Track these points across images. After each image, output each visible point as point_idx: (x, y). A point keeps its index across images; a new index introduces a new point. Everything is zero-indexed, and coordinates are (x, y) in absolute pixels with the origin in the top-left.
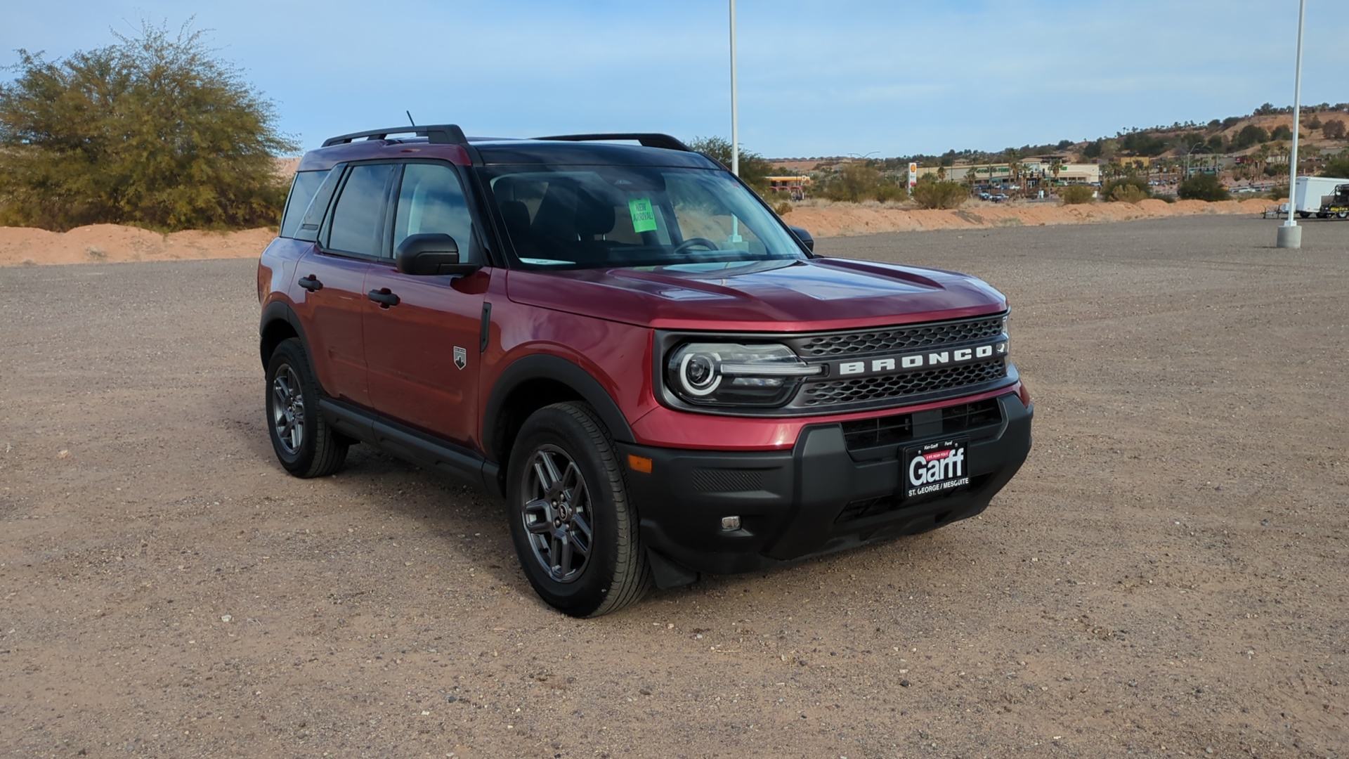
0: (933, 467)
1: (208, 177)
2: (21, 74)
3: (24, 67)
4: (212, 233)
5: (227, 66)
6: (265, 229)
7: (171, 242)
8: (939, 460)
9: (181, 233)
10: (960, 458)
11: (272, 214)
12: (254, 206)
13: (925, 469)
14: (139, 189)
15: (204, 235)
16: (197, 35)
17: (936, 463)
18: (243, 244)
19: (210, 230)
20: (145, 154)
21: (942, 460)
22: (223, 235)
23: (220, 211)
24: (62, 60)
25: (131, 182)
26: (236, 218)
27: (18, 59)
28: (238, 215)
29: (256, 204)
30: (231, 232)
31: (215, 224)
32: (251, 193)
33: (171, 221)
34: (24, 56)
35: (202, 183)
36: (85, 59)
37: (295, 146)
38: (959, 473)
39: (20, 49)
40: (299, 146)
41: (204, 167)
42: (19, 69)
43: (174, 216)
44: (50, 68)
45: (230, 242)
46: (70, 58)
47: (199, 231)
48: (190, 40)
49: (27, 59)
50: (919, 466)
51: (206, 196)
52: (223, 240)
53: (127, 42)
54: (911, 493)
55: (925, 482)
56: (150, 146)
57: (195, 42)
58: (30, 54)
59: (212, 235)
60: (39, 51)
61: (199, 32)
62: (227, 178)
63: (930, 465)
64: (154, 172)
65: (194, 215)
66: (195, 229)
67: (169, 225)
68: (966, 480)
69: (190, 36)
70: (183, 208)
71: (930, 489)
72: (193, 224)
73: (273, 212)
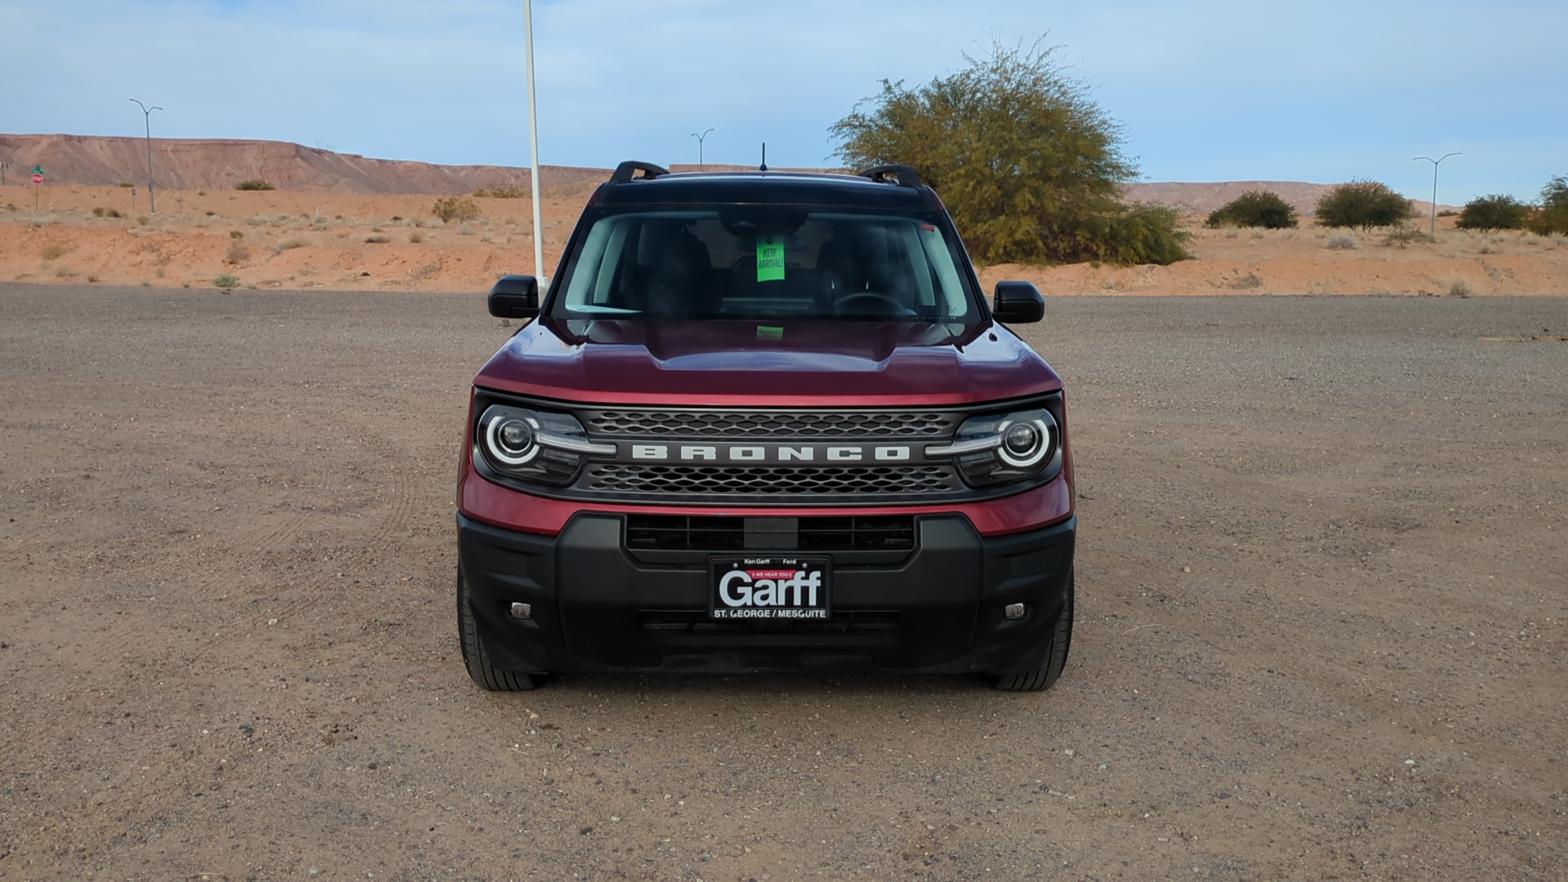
0: (765, 587)
1: (1032, 207)
2: (882, 105)
3: (886, 97)
4: (1029, 267)
5: (1073, 84)
6: (1087, 264)
7: (987, 277)
8: (776, 581)
9: (999, 266)
10: (814, 581)
11: (1095, 248)
12: (1078, 238)
13: (750, 588)
14: (963, 220)
15: (1021, 269)
16: (1047, 54)
17: (771, 584)
18: (1059, 280)
19: (1028, 264)
20: (971, 184)
21: (781, 582)
22: (1040, 269)
23: (1040, 244)
24: (919, 89)
25: (957, 212)
26: (1057, 251)
27: (881, 88)
28: (1060, 248)
29: (1081, 236)
30: (1049, 267)
31: (1034, 258)
32: (1076, 224)
33: (991, 254)
34: (887, 86)
35: (1025, 214)
36: (940, 86)
37: (1133, 171)
38: (813, 601)
39: (884, 79)
40: (1138, 170)
41: (1029, 196)
42: (881, 99)
43: (994, 248)
44: (908, 97)
45: (1046, 278)
46: (927, 86)
47: (1018, 265)
48: (1041, 58)
49: (889, 89)
50: (735, 583)
51: (1027, 227)
52: (1039, 276)
53: (977, 65)
54: (717, 614)
55: (749, 603)
56: (978, 175)
57: (1045, 60)
58: (892, 84)
59: (1029, 270)
60: (900, 80)
61: (1050, 49)
62: (1052, 208)
63: (758, 584)
64: (980, 203)
65: (1014, 248)
66: (1013, 263)
67: (988, 258)
68: (822, 614)
69: (1041, 54)
70: (1001, 240)
71: (753, 613)
72: (1013, 258)
73: (1097, 245)
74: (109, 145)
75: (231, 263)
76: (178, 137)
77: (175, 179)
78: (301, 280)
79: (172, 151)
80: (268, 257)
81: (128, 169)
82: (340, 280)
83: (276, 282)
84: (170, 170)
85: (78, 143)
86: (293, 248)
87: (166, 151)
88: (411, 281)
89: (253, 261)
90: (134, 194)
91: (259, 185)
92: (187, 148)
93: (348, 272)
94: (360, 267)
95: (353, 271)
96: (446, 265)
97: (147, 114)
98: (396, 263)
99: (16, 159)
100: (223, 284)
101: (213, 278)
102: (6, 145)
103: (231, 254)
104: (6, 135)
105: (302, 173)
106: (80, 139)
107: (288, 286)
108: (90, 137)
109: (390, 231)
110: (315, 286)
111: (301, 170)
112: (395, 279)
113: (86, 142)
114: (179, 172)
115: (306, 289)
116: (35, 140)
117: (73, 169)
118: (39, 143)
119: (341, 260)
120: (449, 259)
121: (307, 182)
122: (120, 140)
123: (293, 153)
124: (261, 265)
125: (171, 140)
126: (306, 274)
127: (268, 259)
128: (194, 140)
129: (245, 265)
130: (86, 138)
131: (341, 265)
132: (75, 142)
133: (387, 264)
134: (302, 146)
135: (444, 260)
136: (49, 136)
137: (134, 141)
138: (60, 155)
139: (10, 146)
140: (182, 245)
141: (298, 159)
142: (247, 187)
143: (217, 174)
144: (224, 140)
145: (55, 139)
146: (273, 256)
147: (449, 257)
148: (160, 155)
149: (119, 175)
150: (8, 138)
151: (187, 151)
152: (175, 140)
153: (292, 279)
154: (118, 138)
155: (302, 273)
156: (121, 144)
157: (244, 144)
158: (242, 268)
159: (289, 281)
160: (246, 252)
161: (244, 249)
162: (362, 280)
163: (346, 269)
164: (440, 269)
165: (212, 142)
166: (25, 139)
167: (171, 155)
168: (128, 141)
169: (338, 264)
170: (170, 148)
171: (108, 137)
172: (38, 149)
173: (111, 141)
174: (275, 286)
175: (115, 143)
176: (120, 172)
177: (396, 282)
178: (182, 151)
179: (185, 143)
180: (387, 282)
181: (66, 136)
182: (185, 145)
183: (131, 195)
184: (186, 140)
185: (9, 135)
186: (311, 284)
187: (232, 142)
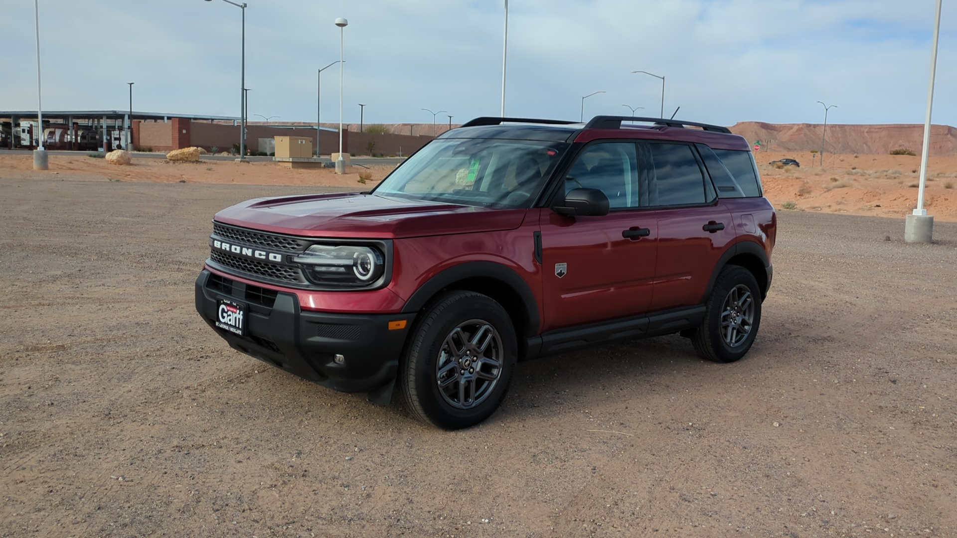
10: (241, 316)
74: (830, 129)
75: (799, 195)
76: (871, 124)
77: (866, 148)
78: (835, 207)
79: (867, 132)
80: (822, 192)
81: (839, 143)
82: (860, 209)
83: (819, 207)
84: (864, 143)
85: (813, 129)
86: (841, 187)
87: (863, 132)
88: (906, 211)
89: (812, 194)
90: (814, 157)
91: (905, 152)
92: (877, 130)
93: (868, 204)
94: (877, 201)
95: (870, 204)
96: (936, 202)
97: (827, 110)
98: (902, 199)
99: (778, 138)
100: (787, 207)
101: (783, 203)
102: (774, 130)
103: (801, 190)
104: (775, 124)
105: (950, 145)
106: (815, 126)
107: (827, 211)
108: (820, 124)
109: (940, 180)
110: (842, 211)
111: (949, 142)
112: (895, 210)
113: (818, 127)
114: (869, 144)
115: (836, 213)
116: (790, 127)
117: (808, 143)
118: (792, 129)
119: (865, 196)
120: (938, 199)
121: (953, 150)
122: (837, 126)
123: (946, 132)
124: (816, 197)
125: (867, 125)
126: (839, 204)
127: (821, 194)
128: (881, 125)
129: (807, 197)
130: (818, 125)
131: (864, 199)
132: (812, 128)
133: (895, 200)
134: (953, 128)
135: (935, 199)
136: (798, 125)
137: (846, 127)
138: (802, 135)
139: (776, 131)
140: (776, 183)
141: (949, 136)
142: (897, 153)
143: (893, 145)
144: (900, 125)
145: (801, 126)
146: (825, 192)
147: (940, 197)
148: (859, 135)
149: (833, 146)
150: (776, 126)
151: (876, 132)
152: (870, 125)
153: (830, 206)
154: (836, 125)
155: (837, 203)
156: (838, 128)
157: (914, 127)
158: (804, 199)
159: (827, 208)
160: (810, 189)
161: (810, 187)
162: (874, 209)
163: (867, 202)
164: (930, 205)
165: (893, 126)
166: (785, 127)
167: (866, 134)
168: (842, 127)
169: (862, 199)
170: (866, 130)
171: (831, 125)
172: (791, 132)
173: (832, 127)
174: (817, 210)
175: (834, 128)
176: (834, 145)
177: (895, 212)
178: (873, 132)
179: (876, 127)
180: (890, 211)
181: (807, 124)
182: (875, 128)
183: (813, 158)
184: (877, 125)
185: (777, 124)
186: (840, 210)
187: (906, 126)
